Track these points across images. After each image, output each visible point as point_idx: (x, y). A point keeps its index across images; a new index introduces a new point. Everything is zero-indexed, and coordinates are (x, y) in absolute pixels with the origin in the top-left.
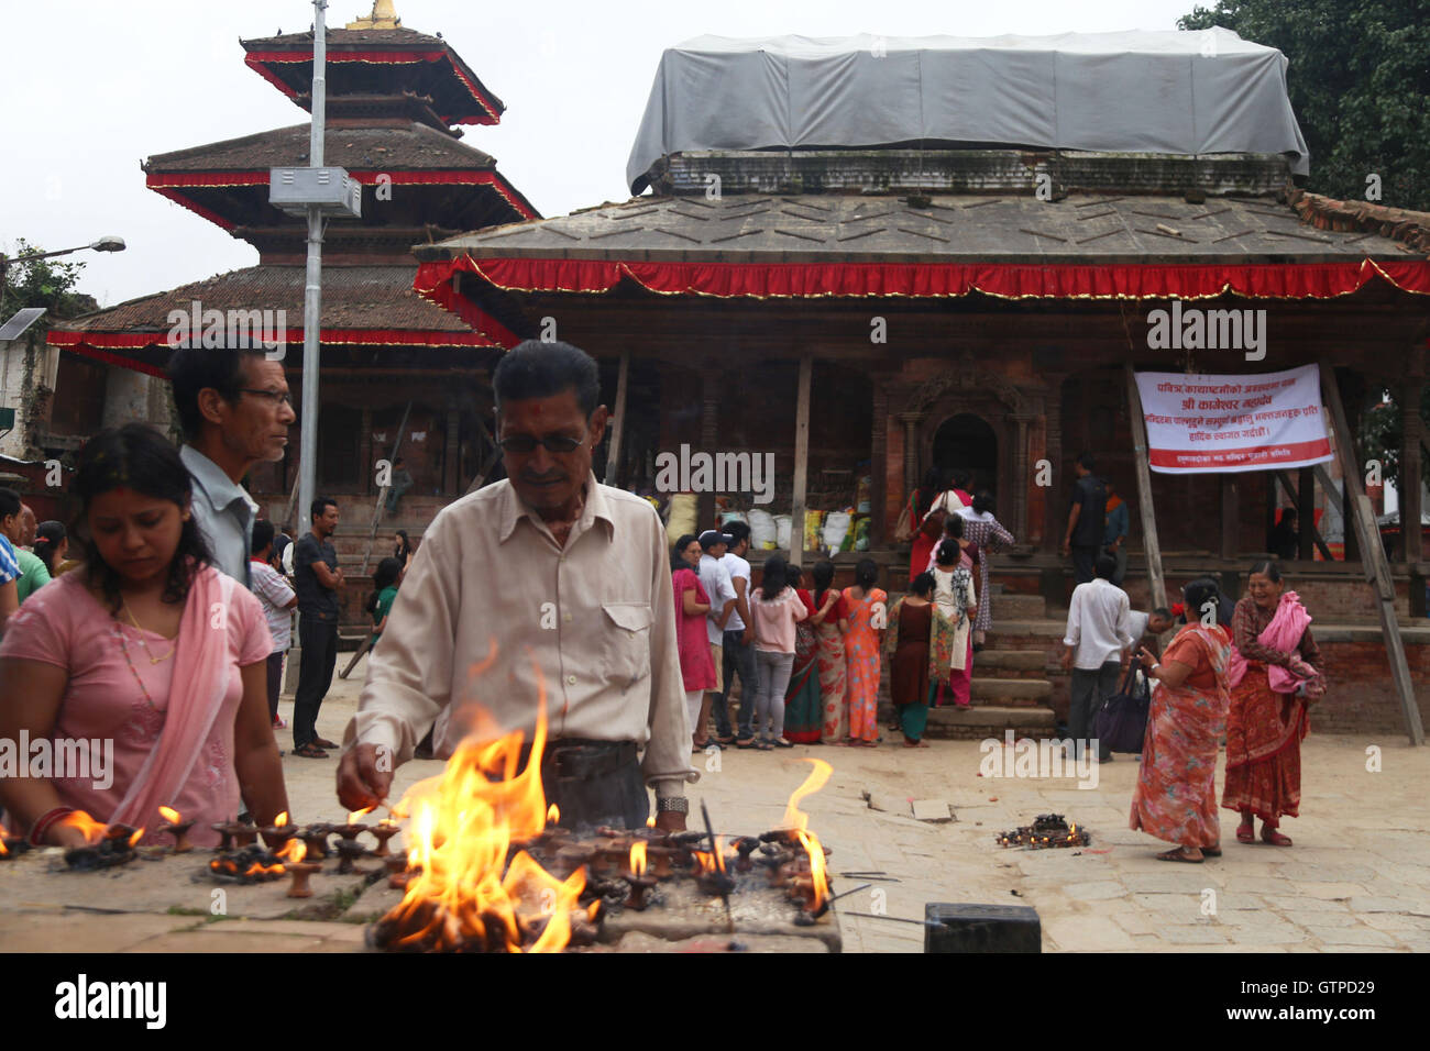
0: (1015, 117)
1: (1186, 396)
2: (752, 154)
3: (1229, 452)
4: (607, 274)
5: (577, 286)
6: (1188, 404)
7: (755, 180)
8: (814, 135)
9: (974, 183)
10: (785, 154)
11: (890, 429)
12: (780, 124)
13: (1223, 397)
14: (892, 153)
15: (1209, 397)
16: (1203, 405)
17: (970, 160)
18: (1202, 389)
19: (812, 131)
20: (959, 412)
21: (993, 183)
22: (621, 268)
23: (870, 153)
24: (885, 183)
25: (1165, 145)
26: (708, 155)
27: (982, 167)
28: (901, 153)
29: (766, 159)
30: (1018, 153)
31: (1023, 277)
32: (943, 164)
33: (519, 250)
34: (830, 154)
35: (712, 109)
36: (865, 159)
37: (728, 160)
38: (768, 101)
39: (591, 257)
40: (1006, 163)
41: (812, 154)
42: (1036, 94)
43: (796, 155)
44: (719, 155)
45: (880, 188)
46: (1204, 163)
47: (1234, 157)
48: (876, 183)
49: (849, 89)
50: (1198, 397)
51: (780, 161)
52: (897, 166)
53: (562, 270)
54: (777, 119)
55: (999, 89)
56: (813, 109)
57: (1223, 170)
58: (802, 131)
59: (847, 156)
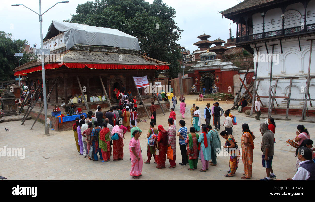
0: (114, 43)
1: (137, 79)
2: (85, 45)
3: (140, 85)
4: (83, 66)
5: (79, 67)
6: (137, 80)
7: (84, 49)
8: (93, 43)
9: (110, 51)
10: (89, 46)
11: (109, 85)
12: (88, 42)
13: (140, 79)
14: (102, 47)
15: (139, 79)
16: (138, 80)
17: (110, 48)
18: (139, 78)
19: (92, 43)
20: (116, 82)
21: (112, 51)
22: (85, 65)
23: (99, 46)
24: (100, 50)
25: (129, 48)
26: (79, 45)
27: (111, 49)
28: (103, 47)
29: (87, 46)
30: (115, 48)
31: (128, 67)
32: (107, 49)
33: (71, 62)
34: (95, 46)
35: (79, 38)
36: (99, 47)
37: (82, 46)
38: (86, 38)
39: (75, 63)
40: (114, 49)
41: (93, 46)
42: (116, 40)
43: (91, 46)
44: (81, 45)
45: (99, 51)
46: (132, 51)
47: (135, 50)
48: (99, 50)
49: (96, 37)
50: (138, 79)
51: (88, 47)
52: (102, 48)
53: (77, 65)
54: (88, 41)
55: (113, 40)
56: (92, 40)
57: (134, 51)
58: (91, 42)
59: (97, 47)
